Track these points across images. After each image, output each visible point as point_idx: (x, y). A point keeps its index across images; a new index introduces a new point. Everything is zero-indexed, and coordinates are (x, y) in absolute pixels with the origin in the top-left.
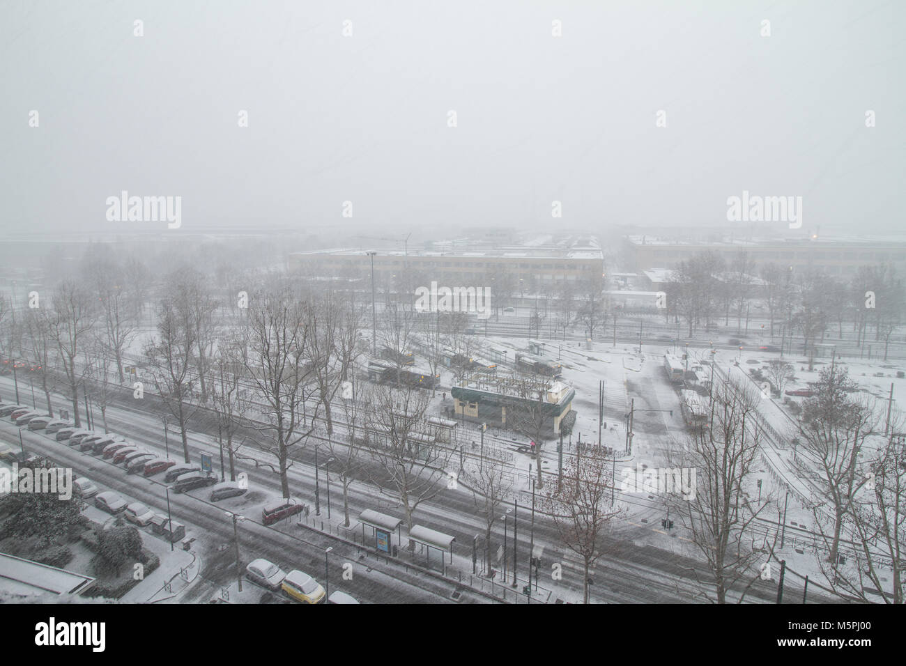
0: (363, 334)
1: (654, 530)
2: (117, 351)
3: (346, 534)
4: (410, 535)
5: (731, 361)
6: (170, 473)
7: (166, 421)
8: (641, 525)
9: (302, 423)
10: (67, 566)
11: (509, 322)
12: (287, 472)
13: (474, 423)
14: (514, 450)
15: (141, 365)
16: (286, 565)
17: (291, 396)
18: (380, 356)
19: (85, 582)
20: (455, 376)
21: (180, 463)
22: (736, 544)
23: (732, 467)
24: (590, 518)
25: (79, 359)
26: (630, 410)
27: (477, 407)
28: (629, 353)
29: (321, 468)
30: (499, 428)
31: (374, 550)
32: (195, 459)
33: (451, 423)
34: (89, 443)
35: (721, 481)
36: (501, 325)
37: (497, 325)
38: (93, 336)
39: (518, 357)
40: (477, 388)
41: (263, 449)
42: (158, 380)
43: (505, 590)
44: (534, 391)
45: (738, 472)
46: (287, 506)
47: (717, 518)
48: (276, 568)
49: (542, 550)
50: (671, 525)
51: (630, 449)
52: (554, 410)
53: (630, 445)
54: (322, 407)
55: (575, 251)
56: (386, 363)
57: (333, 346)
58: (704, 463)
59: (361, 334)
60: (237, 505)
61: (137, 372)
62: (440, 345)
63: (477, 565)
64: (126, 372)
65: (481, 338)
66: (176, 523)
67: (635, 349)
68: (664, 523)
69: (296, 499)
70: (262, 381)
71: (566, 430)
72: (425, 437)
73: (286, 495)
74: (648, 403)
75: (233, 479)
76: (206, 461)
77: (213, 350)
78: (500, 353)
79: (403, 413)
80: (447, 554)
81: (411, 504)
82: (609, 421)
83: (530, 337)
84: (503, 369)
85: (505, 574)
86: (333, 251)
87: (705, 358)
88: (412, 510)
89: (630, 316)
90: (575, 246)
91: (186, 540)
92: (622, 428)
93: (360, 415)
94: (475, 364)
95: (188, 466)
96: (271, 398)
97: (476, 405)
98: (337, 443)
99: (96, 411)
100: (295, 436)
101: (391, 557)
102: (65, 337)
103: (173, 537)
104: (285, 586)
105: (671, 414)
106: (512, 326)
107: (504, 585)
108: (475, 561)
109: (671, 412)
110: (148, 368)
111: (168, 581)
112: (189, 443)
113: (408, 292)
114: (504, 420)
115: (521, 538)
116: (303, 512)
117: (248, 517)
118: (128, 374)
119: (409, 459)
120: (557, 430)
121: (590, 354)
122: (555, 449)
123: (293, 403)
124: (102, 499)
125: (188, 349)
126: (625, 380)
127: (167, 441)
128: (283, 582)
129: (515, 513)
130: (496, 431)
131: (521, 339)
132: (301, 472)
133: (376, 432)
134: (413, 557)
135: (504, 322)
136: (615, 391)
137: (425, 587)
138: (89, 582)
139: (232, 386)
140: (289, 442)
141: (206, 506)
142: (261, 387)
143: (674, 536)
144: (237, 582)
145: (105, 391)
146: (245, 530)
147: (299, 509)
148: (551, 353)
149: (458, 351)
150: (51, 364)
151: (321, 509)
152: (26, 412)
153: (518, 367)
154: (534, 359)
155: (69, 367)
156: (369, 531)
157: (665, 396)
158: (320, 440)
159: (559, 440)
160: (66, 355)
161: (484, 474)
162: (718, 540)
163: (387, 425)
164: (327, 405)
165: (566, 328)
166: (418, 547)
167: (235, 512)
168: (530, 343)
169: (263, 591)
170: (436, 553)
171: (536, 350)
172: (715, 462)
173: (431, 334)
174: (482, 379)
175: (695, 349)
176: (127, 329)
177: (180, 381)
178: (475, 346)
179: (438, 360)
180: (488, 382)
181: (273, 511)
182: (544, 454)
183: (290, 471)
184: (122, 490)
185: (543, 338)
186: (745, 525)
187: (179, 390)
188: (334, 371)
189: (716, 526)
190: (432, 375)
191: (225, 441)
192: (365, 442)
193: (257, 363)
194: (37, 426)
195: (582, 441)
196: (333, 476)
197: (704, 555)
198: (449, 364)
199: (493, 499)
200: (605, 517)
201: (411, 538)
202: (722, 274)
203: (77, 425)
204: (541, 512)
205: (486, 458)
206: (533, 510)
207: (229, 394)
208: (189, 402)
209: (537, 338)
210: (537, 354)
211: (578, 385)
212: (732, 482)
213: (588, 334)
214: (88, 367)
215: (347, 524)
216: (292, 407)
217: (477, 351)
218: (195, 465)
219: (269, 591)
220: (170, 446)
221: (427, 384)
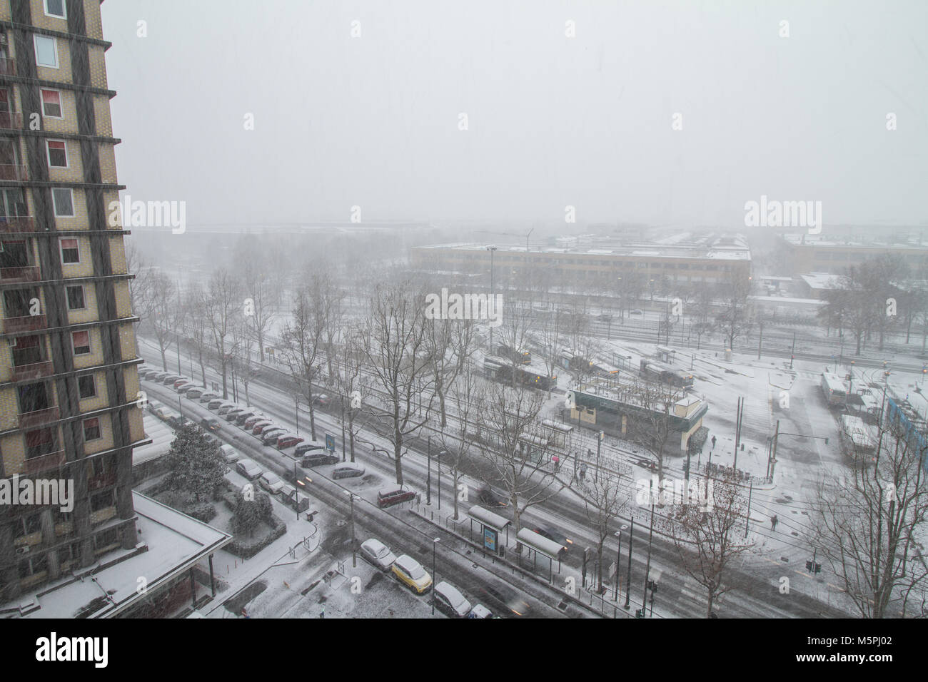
0: (481, 330)
1: (796, 571)
2: (260, 334)
3: (454, 526)
4: (517, 537)
5: (911, 386)
6: (299, 448)
7: (297, 402)
8: (780, 563)
9: (417, 413)
10: (211, 522)
11: (636, 325)
12: (401, 459)
13: (592, 430)
14: (634, 463)
15: (279, 348)
16: (398, 549)
17: (407, 386)
18: (496, 353)
19: (224, 538)
20: (573, 379)
21: (308, 440)
22: (902, 602)
23: (902, 512)
24: (718, 547)
25: (229, 338)
26: (773, 433)
27: (595, 413)
28: (777, 368)
29: (433, 459)
30: (617, 438)
31: (481, 547)
32: (321, 437)
33: (566, 427)
34: (233, 414)
35: (885, 527)
36: (626, 329)
37: (623, 328)
38: (240, 318)
39: (644, 364)
40: (596, 393)
41: (380, 434)
42: (292, 362)
43: (615, 610)
44: (660, 402)
45: (909, 518)
46: (400, 492)
47: (877, 568)
48: (387, 550)
49: (660, 574)
50: (818, 569)
51: (772, 477)
52: (681, 425)
53: (772, 472)
54: (437, 399)
55: (716, 251)
56: (501, 361)
57: (449, 341)
58: (864, 502)
59: (478, 330)
60: (356, 485)
61: (275, 353)
62: (558, 346)
63: (586, 578)
64: (266, 352)
65: (603, 341)
66: (302, 495)
67: (785, 364)
68: (809, 565)
69: (409, 486)
70: (381, 369)
71: (695, 448)
72: (537, 440)
73: (400, 481)
74: (798, 427)
75: (353, 460)
76: (330, 440)
77: (339, 337)
78: (623, 358)
79: (515, 412)
80: (555, 563)
81: (520, 505)
82: (748, 444)
83: (658, 343)
84: (626, 376)
85: (617, 593)
86: (454, 245)
87: (875, 380)
88: (521, 513)
89: (781, 326)
90: (717, 245)
91: (309, 512)
92: (763, 452)
93: (473, 410)
94: (595, 368)
95: (314, 444)
96: (389, 387)
97: (594, 411)
98: (449, 436)
99: (241, 385)
100: (410, 425)
101: (498, 556)
102: (218, 317)
103: (299, 508)
104: (395, 569)
105: (826, 443)
106: (639, 330)
107: (615, 604)
108: (584, 575)
109: (827, 439)
110: (285, 349)
111: (292, 547)
112: (316, 422)
113: (527, 289)
114: (624, 430)
115: (635, 556)
116: (415, 500)
117: (365, 497)
118: (268, 354)
119: (519, 460)
120: (684, 446)
121: (730, 367)
122: (681, 467)
123: (409, 392)
124: (241, 465)
125: (318, 334)
126: (770, 398)
127: (297, 418)
128: (393, 564)
129: (632, 530)
130: (614, 441)
131: (648, 345)
132: (415, 460)
133: (487, 429)
134: (520, 560)
135: (630, 325)
136: (757, 410)
137: (531, 593)
138: (227, 539)
139: (355, 372)
140: (405, 431)
141: (328, 482)
142: (380, 375)
143: (821, 581)
144: (352, 558)
145: (248, 368)
146: (360, 510)
147: (411, 496)
148: (682, 362)
149: (576, 353)
150: (206, 341)
151: (432, 499)
152: (185, 382)
153: (643, 374)
154: (660, 367)
155: (220, 345)
156: (477, 527)
157: (820, 421)
158: (433, 432)
159: (686, 458)
160: (218, 334)
161: (598, 485)
162: (877, 595)
163: (499, 423)
164: (442, 398)
165: (702, 336)
166: (525, 551)
167: (354, 491)
168: (658, 349)
169: (375, 570)
170: (543, 560)
171: (664, 358)
172: (880, 503)
173: (549, 334)
174: (602, 384)
175: (864, 369)
176: (269, 313)
177: (311, 364)
178: (596, 348)
179: (556, 361)
180: (608, 388)
181: (387, 495)
182: (668, 471)
183: (405, 458)
184: (257, 459)
185: (674, 345)
186: (914, 582)
187: (310, 373)
188: (449, 365)
189: (876, 578)
190: (548, 376)
191: (347, 424)
192: (477, 438)
193: (377, 352)
194: (194, 395)
195: (714, 461)
196: (445, 468)
197: (857, 608)
198: (567, 366)
199: (606, 511)
200: (735, 549)
201: (519, 541)
202: (904, 281)
203: (225, 397)
204: (660, 533)
205: (601, 467)
206: (652, 530)
207: (352, 379)
208: (317, 384)
209: (667, 344)
210: (666, 362)
211: (712, 399)
212: (900, 530)
213: (728, 344)
214: (235, 346)
215: (456, 517)
216: (409, 396)
217: (598, 355)
218: (321, 443)
219: (381, 572)
220: (300, 423)
221: (544, 385)
